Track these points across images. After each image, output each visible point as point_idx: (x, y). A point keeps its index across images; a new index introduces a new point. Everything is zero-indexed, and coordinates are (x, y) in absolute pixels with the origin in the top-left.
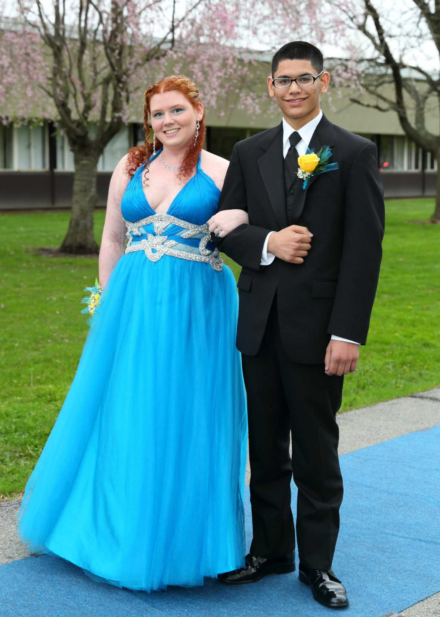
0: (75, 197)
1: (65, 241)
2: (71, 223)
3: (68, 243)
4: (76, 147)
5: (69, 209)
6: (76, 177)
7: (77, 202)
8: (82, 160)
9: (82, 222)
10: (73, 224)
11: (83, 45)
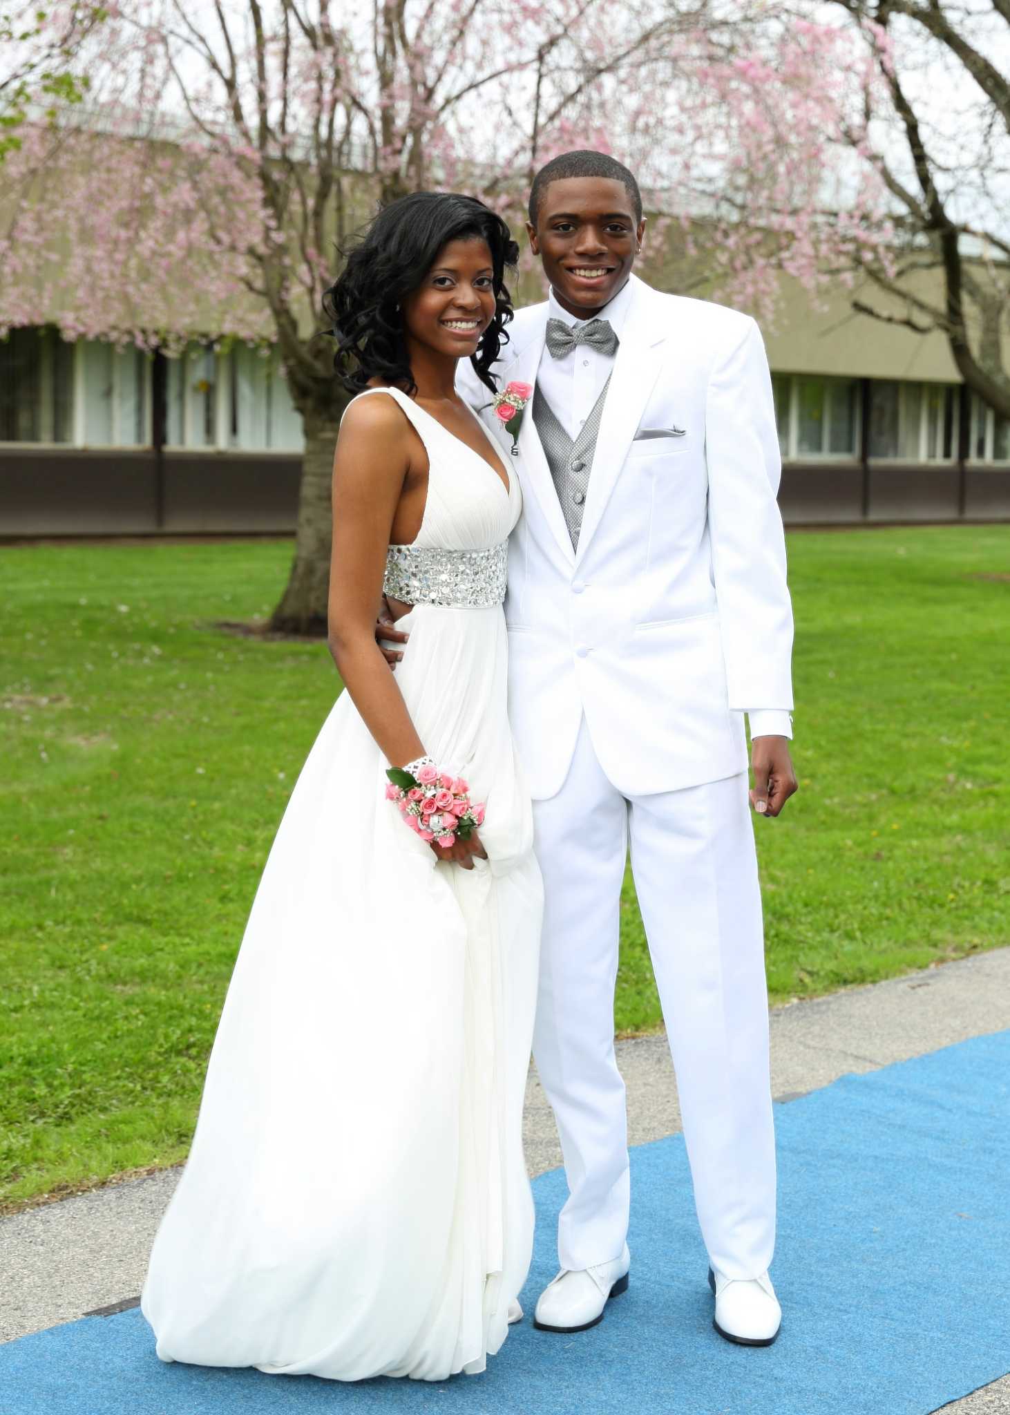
0: (305, 513)
1: (280, 607)
2: (295, 568)
3: (288, 611)
4: (310, 403)
5: (291, 534)
6: (307, 468)
7: (309, 521)
8: (322, 430)
9: (320, 566)
10: (300, 570)
11: (327, 181)
